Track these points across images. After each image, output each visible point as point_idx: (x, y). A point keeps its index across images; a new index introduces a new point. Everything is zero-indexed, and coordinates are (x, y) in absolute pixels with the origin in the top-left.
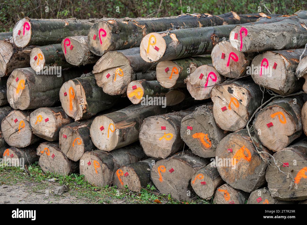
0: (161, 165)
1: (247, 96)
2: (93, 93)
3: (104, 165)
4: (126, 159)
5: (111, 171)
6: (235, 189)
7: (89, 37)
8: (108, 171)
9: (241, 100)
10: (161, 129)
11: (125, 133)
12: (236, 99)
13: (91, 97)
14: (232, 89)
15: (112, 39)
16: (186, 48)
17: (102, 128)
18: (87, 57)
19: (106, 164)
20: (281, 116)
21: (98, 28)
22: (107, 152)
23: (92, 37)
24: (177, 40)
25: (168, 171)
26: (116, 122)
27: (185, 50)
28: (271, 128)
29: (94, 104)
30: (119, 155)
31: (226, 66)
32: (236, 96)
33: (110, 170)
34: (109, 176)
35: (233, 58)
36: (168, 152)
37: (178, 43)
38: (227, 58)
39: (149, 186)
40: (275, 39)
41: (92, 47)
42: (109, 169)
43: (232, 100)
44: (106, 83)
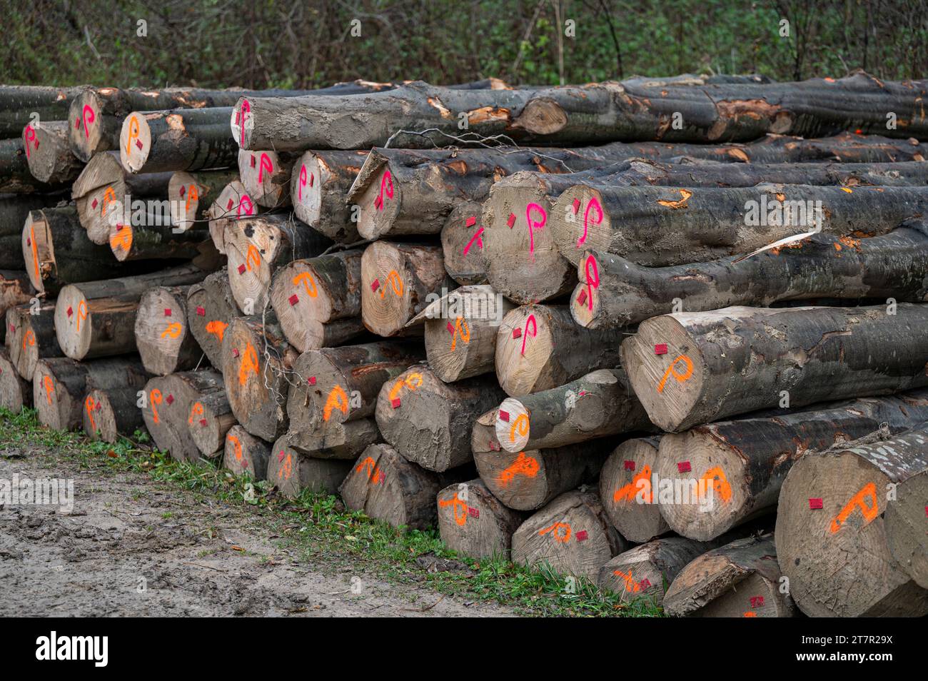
0: (154, 387)
1: (276, 243)
2: (73, 239)
3: (60, 386)
4: (120, 379)
5: (75, 400)
6: (253, 436)
7: (70, 124)
8: (68, 399)
9: (263, 251)
10: (164, 314)
11: (110, 324)
12: (255, 249)
13: (68, 248)
14: (254, 228)
15: (101, 126)
16: (210, 147)
17: (70, 312)
18: (65, 165)
19: (64, 384)
20: (308, 280)
21: (82, 104)
22: (75, 360)
23: (74, 123)
24: (183, 128)
25: (165, 400)
26: (90, 299)
27: (207, 150)
28: (295, 306)
29: (74, 264)
30: (105, 370)
31: (256, 182)
32: (257, 242)
33: (72, 397)
34: (70, 411)
35: (266, 165)
36: (173, 361)
37: (183, 134)
38: (258, 165)
39: (137, 432)
40: (326, 126)
41: (74, 143)
42: (71, 394)
43: (250, 252)
44: (92, 219)
